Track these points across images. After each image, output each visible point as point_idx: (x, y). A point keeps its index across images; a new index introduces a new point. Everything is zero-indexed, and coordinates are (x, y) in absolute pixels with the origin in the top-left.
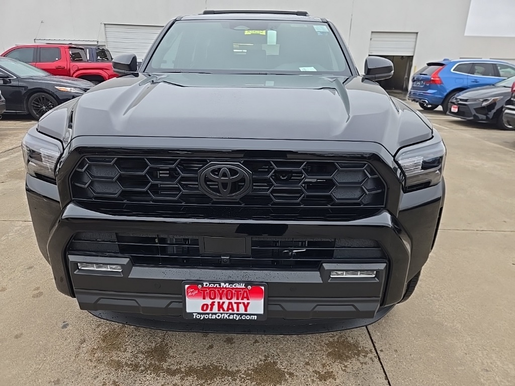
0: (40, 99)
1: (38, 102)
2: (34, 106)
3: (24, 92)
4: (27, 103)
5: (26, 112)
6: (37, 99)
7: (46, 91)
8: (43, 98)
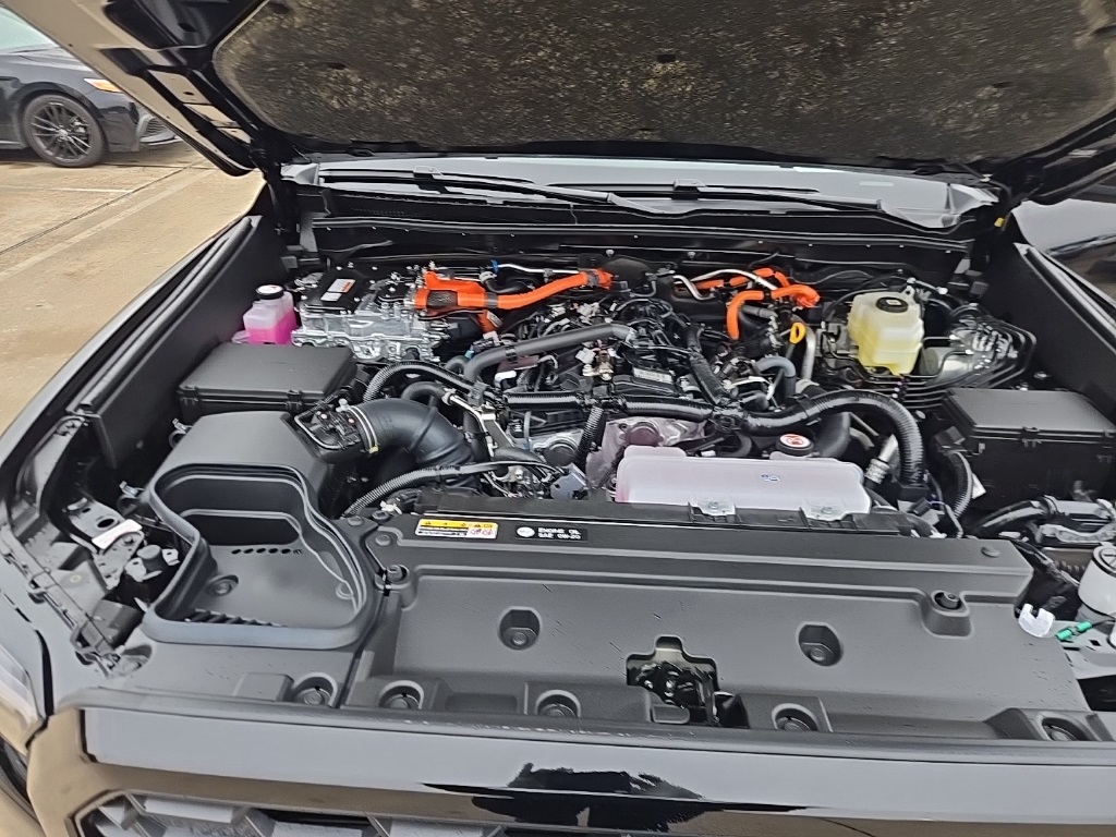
0: (51, 111)
1: (47, 118)
2: (38, 130)
3: (10, 90)
4: (21, 118)
5: (17, 144)
6: (43, 111)
7: (68, 92)
8: (59, 109)
